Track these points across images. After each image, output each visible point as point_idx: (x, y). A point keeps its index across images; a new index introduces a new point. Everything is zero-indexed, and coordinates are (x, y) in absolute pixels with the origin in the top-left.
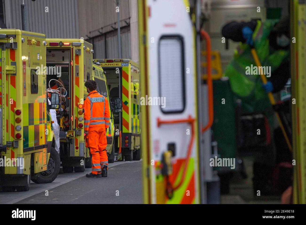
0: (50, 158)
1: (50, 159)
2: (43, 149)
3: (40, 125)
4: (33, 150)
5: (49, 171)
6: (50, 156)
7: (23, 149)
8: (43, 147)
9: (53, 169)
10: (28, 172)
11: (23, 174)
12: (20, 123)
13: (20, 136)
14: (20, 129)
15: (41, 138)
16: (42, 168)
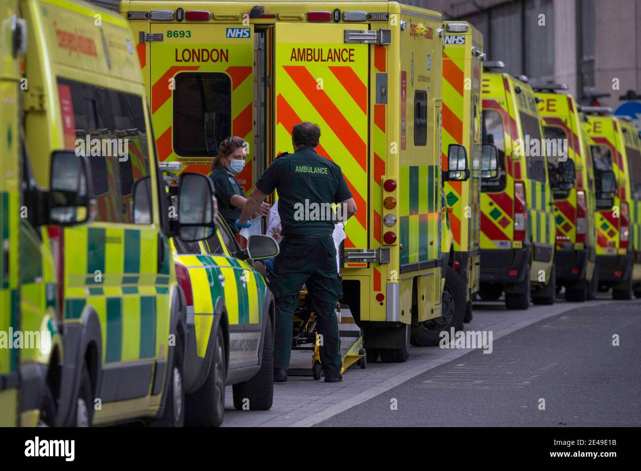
0: (444, 289)
1: (445, 292)
2: (435, 268)
3: (430, 215)
4: (417, 270)
5: (443, 320)
6: (445, 286)
7: (400, 267)
8: (435, 264)
9: (451, 314)
10: (407, 320)
11: (399, 323)
12: (393, 210)
13: (395, 239)
14: (393, 222)
15: (432, 244)
16: (432, 312)
